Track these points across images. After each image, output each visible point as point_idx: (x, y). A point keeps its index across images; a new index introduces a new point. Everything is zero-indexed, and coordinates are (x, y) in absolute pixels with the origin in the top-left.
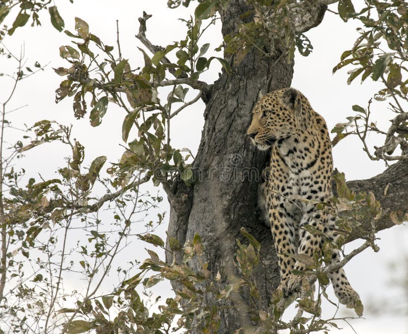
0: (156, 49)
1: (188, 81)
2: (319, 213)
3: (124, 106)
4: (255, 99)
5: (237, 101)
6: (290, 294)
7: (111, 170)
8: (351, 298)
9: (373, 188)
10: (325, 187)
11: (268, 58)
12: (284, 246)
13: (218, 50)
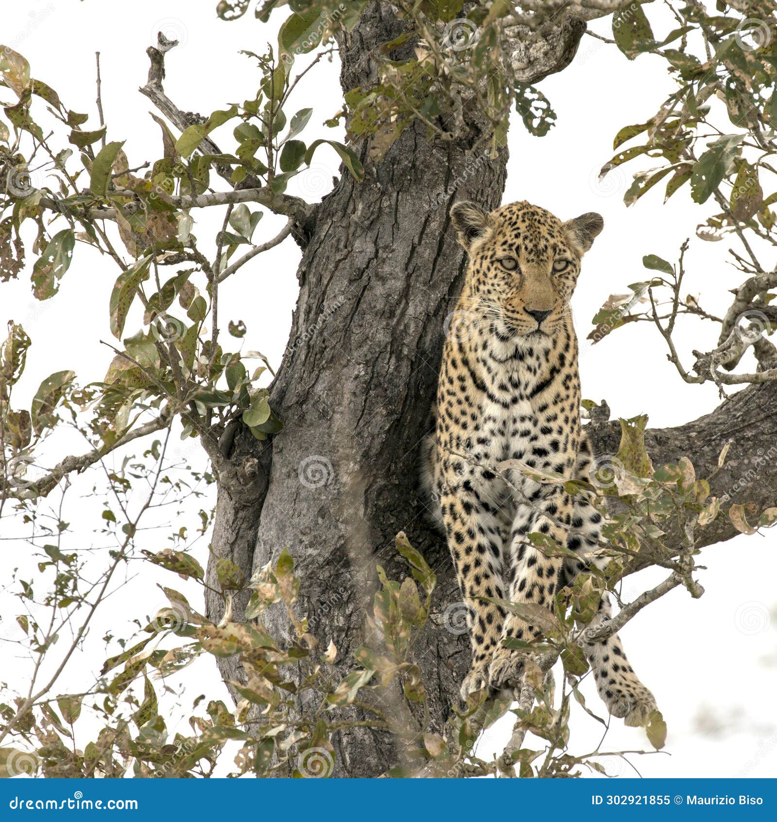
0: (189, 120)
1: (262, 195)
2: (554, 501)
3: (112, 253)
4: (416, 240)
5: (375, 243)
6: (495, 693)
7: (81, 395)
8: (635, 703)
9: (691, 448)
10: (567, 442)
11: (448, 143)
12: (477, 580)
13: (332, 123)
